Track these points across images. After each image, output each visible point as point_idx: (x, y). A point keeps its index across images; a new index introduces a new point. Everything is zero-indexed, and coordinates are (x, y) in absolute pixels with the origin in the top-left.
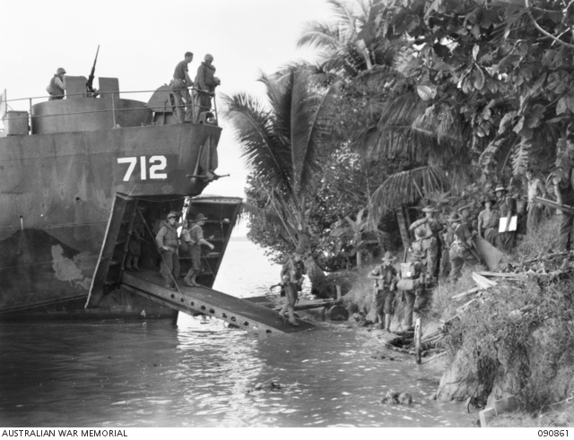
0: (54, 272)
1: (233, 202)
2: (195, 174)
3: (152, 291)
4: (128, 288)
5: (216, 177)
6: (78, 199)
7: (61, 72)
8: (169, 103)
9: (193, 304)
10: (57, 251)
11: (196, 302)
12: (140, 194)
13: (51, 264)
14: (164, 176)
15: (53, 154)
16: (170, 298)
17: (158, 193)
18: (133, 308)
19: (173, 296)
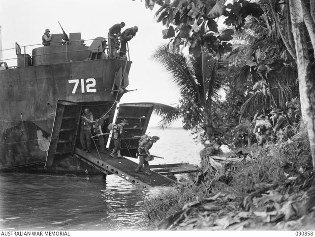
0: (39, 145)
1: (147, 106)
2: (113, 89)
3: (88, 159)
4: (77, 156)
5: (126, 91)
6: (48, 104)
7: (48, 31)
8: (101, 47)
9: (107, 167)
10: (39, 133)
11: (109, 166)
12: (81, 101)
13: (37, 141)
14: (95, 91)
15: (35, 79)
16: (97, 163)
17: (92, 101)
18: (81, 168)
19: (98, 162)
